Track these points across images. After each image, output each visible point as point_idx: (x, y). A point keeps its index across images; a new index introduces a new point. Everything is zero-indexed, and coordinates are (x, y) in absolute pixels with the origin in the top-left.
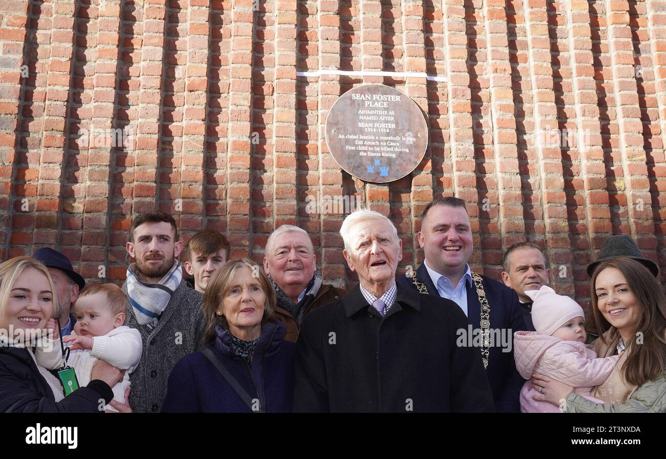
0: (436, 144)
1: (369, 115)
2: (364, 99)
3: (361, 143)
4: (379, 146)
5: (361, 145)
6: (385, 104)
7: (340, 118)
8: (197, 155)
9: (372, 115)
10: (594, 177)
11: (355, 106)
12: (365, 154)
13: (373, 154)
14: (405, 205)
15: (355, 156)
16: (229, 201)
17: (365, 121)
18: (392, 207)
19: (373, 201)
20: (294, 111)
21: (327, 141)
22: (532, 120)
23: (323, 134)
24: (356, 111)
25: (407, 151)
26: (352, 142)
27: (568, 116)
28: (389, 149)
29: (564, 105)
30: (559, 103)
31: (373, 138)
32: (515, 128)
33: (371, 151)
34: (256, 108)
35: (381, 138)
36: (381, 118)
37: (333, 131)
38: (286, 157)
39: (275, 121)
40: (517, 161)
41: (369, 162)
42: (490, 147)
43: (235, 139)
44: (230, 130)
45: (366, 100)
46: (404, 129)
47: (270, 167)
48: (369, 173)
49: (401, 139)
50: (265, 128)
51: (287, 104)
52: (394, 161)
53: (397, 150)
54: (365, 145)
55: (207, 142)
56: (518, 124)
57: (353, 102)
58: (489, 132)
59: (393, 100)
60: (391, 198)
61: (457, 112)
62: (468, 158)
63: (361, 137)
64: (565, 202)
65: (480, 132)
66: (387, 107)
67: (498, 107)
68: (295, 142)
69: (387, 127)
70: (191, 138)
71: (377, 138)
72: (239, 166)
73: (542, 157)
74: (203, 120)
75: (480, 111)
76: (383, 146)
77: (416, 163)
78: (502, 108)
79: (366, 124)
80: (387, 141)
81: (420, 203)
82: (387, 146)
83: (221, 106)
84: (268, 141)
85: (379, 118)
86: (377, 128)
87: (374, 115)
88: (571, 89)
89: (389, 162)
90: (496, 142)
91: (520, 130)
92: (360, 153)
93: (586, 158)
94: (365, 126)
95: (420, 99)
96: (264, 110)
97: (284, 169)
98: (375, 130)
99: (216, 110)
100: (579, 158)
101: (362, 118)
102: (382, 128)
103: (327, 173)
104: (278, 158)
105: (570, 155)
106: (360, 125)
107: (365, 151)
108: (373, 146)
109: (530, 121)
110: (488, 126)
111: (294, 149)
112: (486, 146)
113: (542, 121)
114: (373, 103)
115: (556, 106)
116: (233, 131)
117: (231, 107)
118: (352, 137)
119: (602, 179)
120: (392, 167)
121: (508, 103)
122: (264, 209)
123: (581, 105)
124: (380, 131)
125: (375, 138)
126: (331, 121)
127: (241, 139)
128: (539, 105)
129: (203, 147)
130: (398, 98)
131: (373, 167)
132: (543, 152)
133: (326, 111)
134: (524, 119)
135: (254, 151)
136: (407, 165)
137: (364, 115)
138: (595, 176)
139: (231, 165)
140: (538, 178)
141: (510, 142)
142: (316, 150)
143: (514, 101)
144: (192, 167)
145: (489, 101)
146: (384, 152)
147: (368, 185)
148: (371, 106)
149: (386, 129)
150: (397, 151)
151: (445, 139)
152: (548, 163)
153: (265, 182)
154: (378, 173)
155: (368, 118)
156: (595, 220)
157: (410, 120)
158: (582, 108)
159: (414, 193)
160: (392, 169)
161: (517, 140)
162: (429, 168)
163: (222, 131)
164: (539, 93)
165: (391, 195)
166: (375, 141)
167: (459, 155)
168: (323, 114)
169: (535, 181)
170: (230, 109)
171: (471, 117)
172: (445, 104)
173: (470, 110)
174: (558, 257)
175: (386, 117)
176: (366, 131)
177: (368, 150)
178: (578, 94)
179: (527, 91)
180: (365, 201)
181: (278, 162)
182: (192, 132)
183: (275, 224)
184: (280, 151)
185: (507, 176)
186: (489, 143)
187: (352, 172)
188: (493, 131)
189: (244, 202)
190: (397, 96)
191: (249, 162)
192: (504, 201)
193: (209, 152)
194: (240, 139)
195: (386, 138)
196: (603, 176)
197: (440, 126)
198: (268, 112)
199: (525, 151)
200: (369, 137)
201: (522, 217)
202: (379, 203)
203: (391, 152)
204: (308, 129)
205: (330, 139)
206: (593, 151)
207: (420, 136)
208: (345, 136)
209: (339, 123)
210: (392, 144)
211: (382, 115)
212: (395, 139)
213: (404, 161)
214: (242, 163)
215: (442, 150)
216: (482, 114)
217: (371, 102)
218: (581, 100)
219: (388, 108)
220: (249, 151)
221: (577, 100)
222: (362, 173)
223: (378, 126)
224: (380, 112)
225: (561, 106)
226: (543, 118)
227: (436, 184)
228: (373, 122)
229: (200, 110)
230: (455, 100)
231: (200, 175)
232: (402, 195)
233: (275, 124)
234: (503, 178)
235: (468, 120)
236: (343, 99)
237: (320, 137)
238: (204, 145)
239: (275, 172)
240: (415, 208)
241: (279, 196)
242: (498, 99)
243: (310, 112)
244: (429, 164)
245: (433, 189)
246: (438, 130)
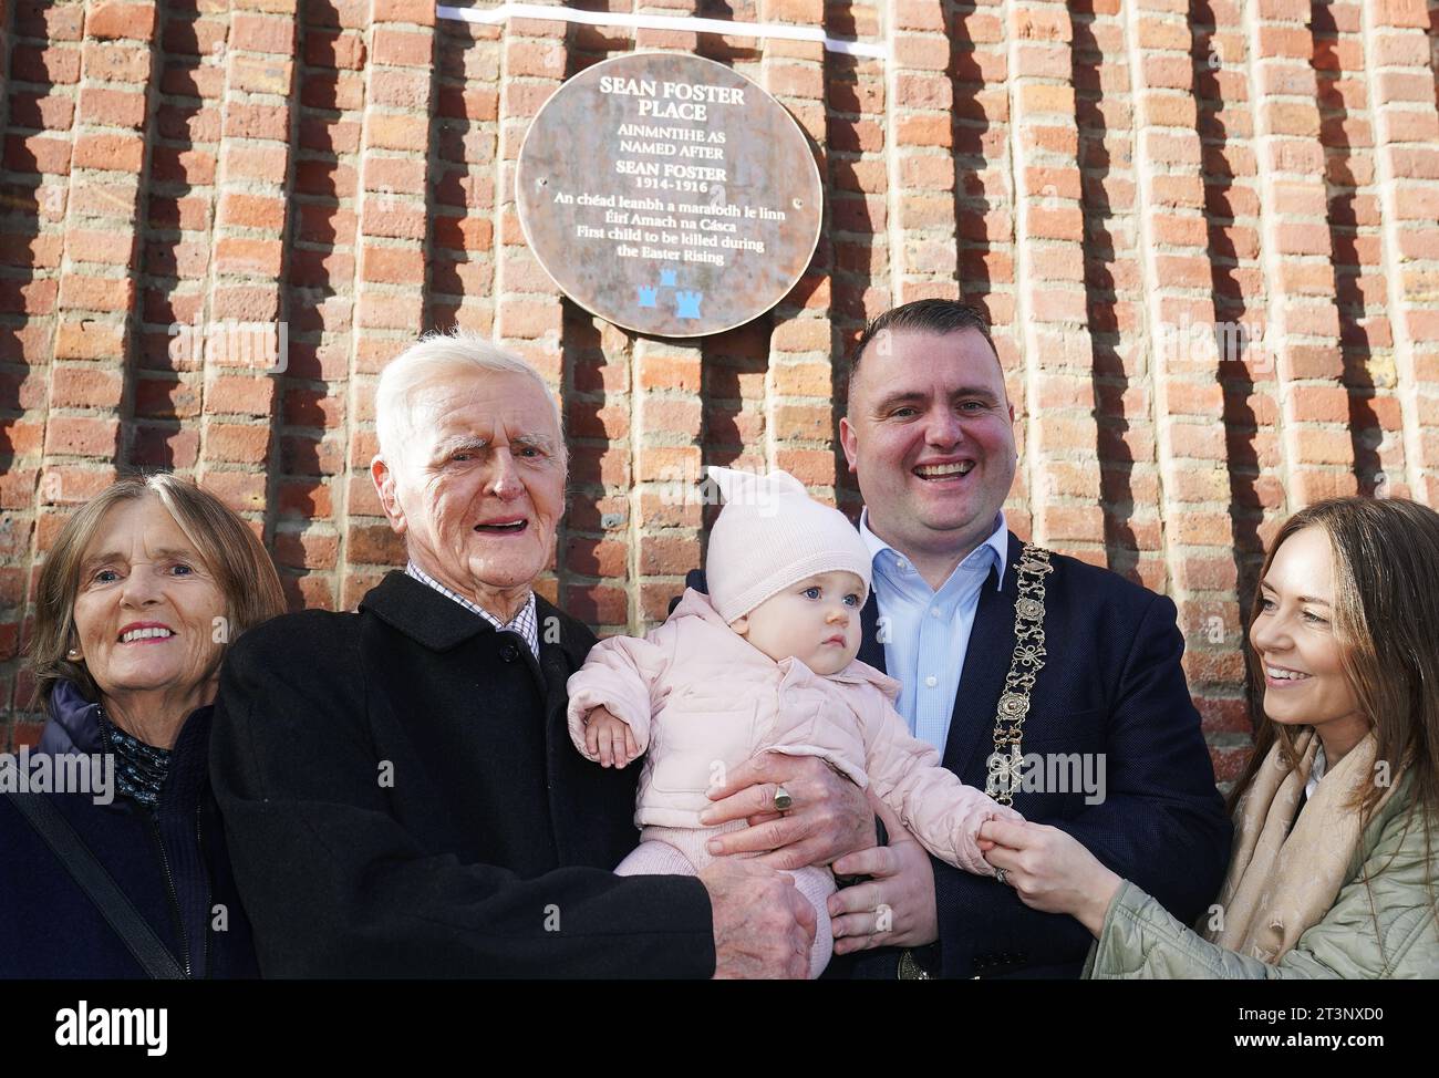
0: (845, 235)
1: (649, 141)
2: (636, 93)
3: (623, 219)
4: (677, 231)
5: (622, 227)
6: (698, 112)
7: (563, 144)
8: (113, 232)
9: (658, 140)
10: (1306, 343)
11: (608, 113)
12: (633, 252)
13: (657, 255)
14: (748, 407)
15: (602, 255)
16: (210, 373)
17: (637, 158)
18: (710, 411)
19: (651, 390)
20: (423, 119)
21: (521, 210)
22: (1128, 176)
23: (509, 190)
24: (611, 127)
25: (759, 247)
26: (597, 217)
27: (1234, 168)
28: (706, 242)
29: (1225, 137)
30: (1210, 131)
31: (658, 205)
32: (1079, 195)
33: (652, 245)
34: (309, 106)
35: (683, 208)
36: (685, 149)
37: (539, 182)
38: (395, 252)
39: (364, 144)
40: (1081, 292)
41: (645, 276)
42: (1004, 250)
43: (236, 189)
44: (222, 166)
45: (641, 97)
46: (751, 186)
47: (345, 279)
48: (644, 308)
49: (743, 213)
50: (334, 166)
51: (403, 98)
52: (720, 276)
53: (728, 243)
54: (634, 227)
55: (151, 195)
56: (1087, 185)
57: (602, 100)
58: (1004, 205)
59: (721, 100)
60: (708, 384)
61: (909, 143)
62: (938, 278)
63: (624, 203)
64: (1221, 413)
65: (977, 205)
66: (705, 119)
67: (1031, 136)
68: (423, 208)
69: (701, 177)
70: (98, 178)
71: (671, 207)
72: (246, 272)
73: (1156, 283)
74: (137, 128)
75: (979, 146)
76: (688, 232)
77: (783, 284)
78: (1043, 137)
79: (641, 164)
80: (699, 218)
81: (792, 402)
82: (701, 231)
83: (201, 92)
84: (344, 203)
85: (678, 152)
86: (672, 179)
87: (663, 140)
88: (1245, 92)
89: (706, 279)
90: (1022, 234)
91: (1094, 204)
92: (619, 249)
93: (1282, 289)
94: (636, 172)
95: (804, 102)
96: (336, 113)
97: (385, 287)
98: (664, 184)
99: (182, 102)
100: (1263, 289)
101: (629, 149)
102: (685, 179)
103: (517, 304)
104: (370, 252)
105: (1239, 279)
106: (623, 167)
107: (633, 244)
108: (658, 230)
109: (1122, 181)
110: (1000, 190)
111: (420, 230)
112: (993, 247)
113: (1157, 181)
114: (663, 107)
115: (1198, 138)
116: (232, 167)
117: (229, 96)
118: (597, 201)
119: (1330, 351)
120: (713, 292)
121: (1060, 124)
122: (320, 403)
123: (1273, 138)
124: (679, 188)
125: (665, 207)
126: (533, 153)
127: (256, 192)
128: (1151, 135)
129: (132, 208)
130: (737, 96)
131: (656, 290)
132: (1159, 268)
133: (517, 123)
134: (1107, 173)
135: (299, 230)
136: (758, 288)
137: (635, 139)
138: (1309, 341)
139: (220, 268)
140: (1143, 342)
141: (1063, 235)
142: (488, 236)
143: (1078, 119)
144: (95, 267)
145: (1006, 117)
146: (690, 248)
147: (640, 343)
148: (655, 114)
149: (699, 182)
150: (730, 248)
151: (876, 220)
152: (1172, 300)
153: (328, 323)
154: (671, 309)
155: (646, 149)
156: (1306, 467)
157: (771, 161)
158: (1273, 146)
159: (775, 371)
160: (712, 299)
161: (1085, 231)
162: (820, 300)
163: (199, 166)
164: (1151, 100)
165: (708, 375)
166: (664, 215)
167: (913, 269)
168: (511, 133)
169: (1135, 350)
170: (227, 101)
171: (951, 160)
172: (877, 121)
173: (949, 140)
174: (1198, 571)
175: (701, 149)
176: (639, 185)
177: (644, 242)
178: (1265, 105)
179: (1117, 95)
180: (631, 391)
181: (368, 265)
182: (102, 159)
183: (350, 448)
184: (377, 231)
185: (1052, 333)
186: (1002, 238)
187: (592, 301)
188: (1014, 203)
189: (257, 378)
190: (734, 91)
191: (279, 259)
192: (1042, 405)
193: (153, 228)
194: (254, 189)
195: (697, 209)
196: (1332, 342)
197: (862, 184)
198: (346, 118)
199: (1108, 265)
200: (647, 204)
201: (1093, 451)
202: (673, 397)
203: (711, 250)
204: (466, 174)
205: (530, 205)
206: (1303, 270)
207: (797, 206)
208: (575, 197)
209: (558, 160)
210: (715, 226)
211: (689, 143)
212: (724, 211)
213: (750, 276)
214: (257, 263)
215: (865, 254)
216: (985, 155)
217: (656, 103)
218: (1273, 124)
219: (707, 122)
220: (279, 228)
221: (1260, 123)
222: (621, 307)
223: (676, 174)
224: (684, 134)
225: (1217, 141)
226: (1162, 171)
227: (842, 348)
228: (661, 159)
229: (127, 96)
230: (904, 110)
231: (122, 292)
232: (742, 378)
233: (365, 154)
234: (1040, 338)
235: (942, 167)
236: (572, 90)
237: (500, 198)
238: (136, 204)
239: (358, 295)
240: (777, 416)
241: (366, 367)
242: (1031, 111)
243: (474, 124)
244: (824, 289)
245: (833, 363)
246: (855, 196)
